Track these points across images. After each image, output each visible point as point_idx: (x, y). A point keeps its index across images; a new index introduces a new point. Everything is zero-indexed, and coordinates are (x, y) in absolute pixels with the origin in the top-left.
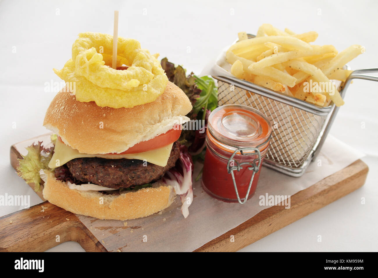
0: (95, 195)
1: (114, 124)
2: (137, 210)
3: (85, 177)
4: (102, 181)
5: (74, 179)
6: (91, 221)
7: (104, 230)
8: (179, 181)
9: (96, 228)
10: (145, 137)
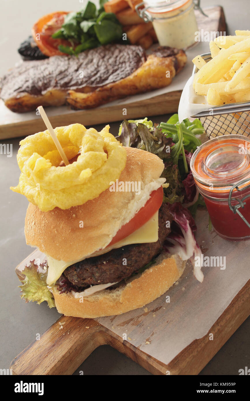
0: (102, 295)
1: (87, 221)
2: (149, 294)
3: (85, 281)
4: (101, 280)
5: (76, 287)
6: (110, 320)
7: (126, 325)
8: (182, 245)
9: (117, 326)
10: (124, 219)
